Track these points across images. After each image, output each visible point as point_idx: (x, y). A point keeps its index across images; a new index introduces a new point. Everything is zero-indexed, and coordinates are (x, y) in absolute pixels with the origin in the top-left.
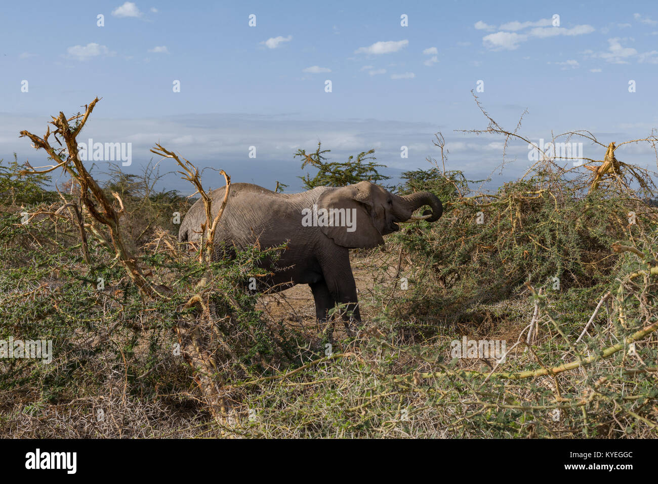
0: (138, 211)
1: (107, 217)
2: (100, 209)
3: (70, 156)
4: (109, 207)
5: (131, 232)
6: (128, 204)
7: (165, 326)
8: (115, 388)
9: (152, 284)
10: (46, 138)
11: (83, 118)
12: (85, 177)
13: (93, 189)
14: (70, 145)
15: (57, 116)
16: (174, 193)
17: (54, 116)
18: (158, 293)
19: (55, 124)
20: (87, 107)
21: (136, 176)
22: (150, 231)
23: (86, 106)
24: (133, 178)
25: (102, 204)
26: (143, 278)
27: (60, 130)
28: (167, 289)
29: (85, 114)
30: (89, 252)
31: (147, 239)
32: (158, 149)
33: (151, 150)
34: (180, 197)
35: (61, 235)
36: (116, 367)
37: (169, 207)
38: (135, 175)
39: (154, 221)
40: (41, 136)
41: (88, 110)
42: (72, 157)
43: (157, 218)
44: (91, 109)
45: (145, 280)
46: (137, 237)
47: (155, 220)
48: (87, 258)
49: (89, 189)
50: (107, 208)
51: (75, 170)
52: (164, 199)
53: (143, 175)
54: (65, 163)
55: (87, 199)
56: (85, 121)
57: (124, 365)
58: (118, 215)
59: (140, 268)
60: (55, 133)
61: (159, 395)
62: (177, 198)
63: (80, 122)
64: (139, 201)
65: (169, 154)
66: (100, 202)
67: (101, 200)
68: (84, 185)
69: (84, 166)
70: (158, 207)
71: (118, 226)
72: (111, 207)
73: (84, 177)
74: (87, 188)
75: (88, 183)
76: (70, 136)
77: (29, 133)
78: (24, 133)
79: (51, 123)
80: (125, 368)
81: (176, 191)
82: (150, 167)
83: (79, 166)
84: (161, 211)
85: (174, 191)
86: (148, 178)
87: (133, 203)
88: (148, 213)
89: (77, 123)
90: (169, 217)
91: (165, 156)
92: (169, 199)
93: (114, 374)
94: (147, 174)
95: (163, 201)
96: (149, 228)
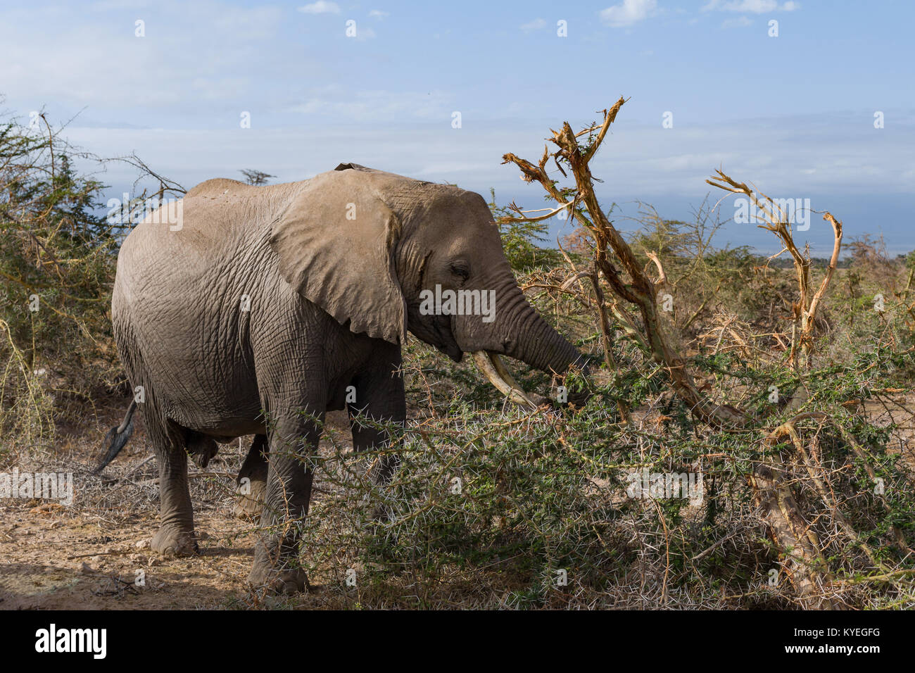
0: (686, 281)
1: (637, 291)
2: (626, 279)
3: (580, 193)
4: (641, 275)
6: (670, 269)
8: (650, 573)
9: (710, 403)
10: (543, 164)
11: (599, 132)
12: (603, 226)
13: (614, 245)
14: (580, 175)
15: (560, 129)
16: (745, 251)
17: (554, 130)
19: (556, 142)
20: (606, 114)
21: (682, 223)
22: (706, 315)
23: (605, 111)
24: (677, 226)
25: (629, 270)
26: (696, 393)
27: (565, 151)
29: (603, 124)
31: (699, 328)
32: (720, 180)
33: (708, 181)
34: (754, 257)
36: (650, 539)
37: (736, 275)
38: (680, 221)
40: (535, 162)
41: (607, 118)
42: (582, 194)
43: (717, 292)
44: (613, 116)
45: (699, 396)
46: (683, 323)
47: (713, 296)
49: (609, 246)
50: (636, 276)
51: (587, 215)
52: (729, 260)
53: (694, 222)
54: (571, 205)
55: (606, 262)
56: (603, 136)
57: (664, 536)
58: (655, 288)
60: (557, 155)
61: (728, 597)
62: (750, 259)
63: (595, 138)
64: (687, 264)
65: (737, 186)
66: (627, 266)
67: (628, 263)
68: (602, 240)
69: (602, 208)
70: (719, 274)
71: (655, 307)
72: (644, 276)
73: (600, 226)
74: (606, 244)
75: (607, 235)
76: (579, 159)
77: (516, 158)
78: (509, 157)
79: (550, 140)
80: (665, 542)
81: (747, 246)
82: (705, 208)
83: (594, 208)
84: (722, 281)
85: (745, 247)
86: (702, 225)
87: (678, 268)
88: (702, 285)
89: (590, 139)
90: (737, 289)
91: (730, 190)
92: (737, 260)
93: (648, 550)
94: (700, 220)
95: (726, 264)
96: (703, 308)
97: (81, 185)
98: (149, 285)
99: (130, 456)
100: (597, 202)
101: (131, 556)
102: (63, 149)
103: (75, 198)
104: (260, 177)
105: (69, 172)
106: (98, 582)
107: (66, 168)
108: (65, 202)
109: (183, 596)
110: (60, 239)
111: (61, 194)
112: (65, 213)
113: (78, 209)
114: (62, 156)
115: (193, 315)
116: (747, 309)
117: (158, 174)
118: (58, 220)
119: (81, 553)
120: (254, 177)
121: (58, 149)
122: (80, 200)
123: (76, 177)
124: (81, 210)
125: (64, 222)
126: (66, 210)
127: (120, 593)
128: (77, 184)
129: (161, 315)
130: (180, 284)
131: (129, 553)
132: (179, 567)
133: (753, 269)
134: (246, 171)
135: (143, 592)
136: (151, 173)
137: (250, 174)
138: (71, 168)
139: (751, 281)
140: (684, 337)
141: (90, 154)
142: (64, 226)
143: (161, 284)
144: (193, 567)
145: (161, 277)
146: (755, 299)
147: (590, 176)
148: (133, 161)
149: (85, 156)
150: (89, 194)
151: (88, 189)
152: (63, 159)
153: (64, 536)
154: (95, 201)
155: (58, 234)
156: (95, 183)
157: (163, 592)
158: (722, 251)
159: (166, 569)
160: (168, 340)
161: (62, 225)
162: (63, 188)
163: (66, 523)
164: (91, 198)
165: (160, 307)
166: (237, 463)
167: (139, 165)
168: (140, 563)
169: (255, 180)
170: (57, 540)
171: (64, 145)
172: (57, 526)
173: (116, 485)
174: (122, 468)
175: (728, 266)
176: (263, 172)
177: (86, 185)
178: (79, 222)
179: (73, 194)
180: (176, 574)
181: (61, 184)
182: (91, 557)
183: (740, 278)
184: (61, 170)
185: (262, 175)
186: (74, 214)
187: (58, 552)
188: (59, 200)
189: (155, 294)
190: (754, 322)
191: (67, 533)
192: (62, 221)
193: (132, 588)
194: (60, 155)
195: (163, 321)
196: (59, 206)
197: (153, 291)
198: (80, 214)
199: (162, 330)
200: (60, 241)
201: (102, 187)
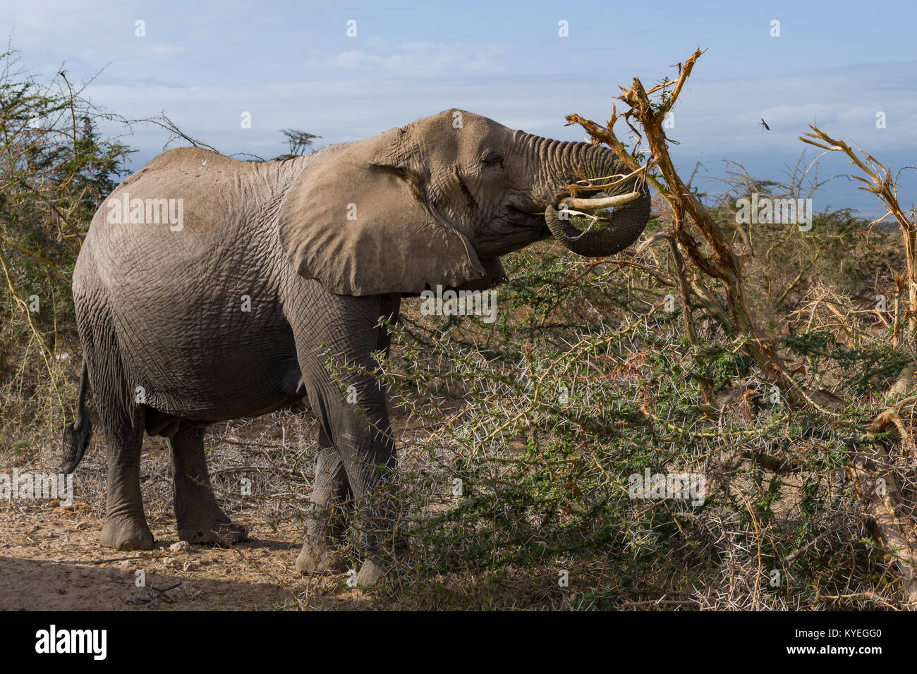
0: (780, 249)
1: (720, 265)
2: (707, 250)
3: (653, 157)
4: (724, 247)
5: (766, 288)
6: (761, 235)
7: (831, 462)
8: (740, 577)
9: (804, 389)
10: (611, 125)
11: (674, 88)
12: (680, 193)
13: (694, 214)
14: (653, 137)
15: (630, 86)
16: (847, 215)
17: (623, 87)
18: (816, 405)
19: (625, 100)
20: (680, 68)
21: (775, 184)
22: (801, 286)
23: (680, 64)
24: (770, 187)
25: (710, 241)
26: (788, 377)
27: (636, 111)
28: (833, 397)
29: (678, 80)
30: (695, 324)
31: (796, 301)
32: (814, 136)
33: (801, 138)
34: (857, 221)
35: (641, 294)
36: (740, 539)
37: (837, 241)
38: (772, 181)
39: (809, 266)
40: (602, 122)
41: (682, 73)
42: (656, 158)
43: (815, 261)
44: (688, 69)
45: (792, 381)
46: (778, 296)
47: (812, 265)
48: (691, 333)
49: (687, 215)
50: (719, 249)
51: (662, 181)
52: (829, 225)
53: (789, 183)
54: (643, 170)
55: (684, 234)
56: (678, 92)
57: (755, 536)
58: (740, 261)
59: (781, 359)
60: (627, 115)
61: (822, 597)
62: (853, 224)
63: (669, 95)
64: (782, 230)
65: (834, 143)
66: (707, 237)
67: (708, 234)
68: (680, 208)
69: (678, 174)
70: (817, 241)
71: (740, 282)
72: (727, 247)
73: (677, 193)
74: (684, 213)
75: (685, 203)
76: (652, 120)
77: (580, 119)
78: (573, 118)
79: (619, 98)
80: (756, 542)
81: (850, 209)
82: (801, 167)
83: (670, 173)
84: (822, 248)
85: (846, 210)
86: (798, 186)
87: (771, 234)
88: (799, 253)
89: (663, 96)
90: (838, 258)
91: (826, 148)
92: (838, 225)
93: (737, 550)
94: (796, 180)
95: (826, 229)
96: (800, 279)
97: (105, 149)
98: (135, 270)
99: (162, 449)
100: (672, 166)
101: (165, 560)
102: (85, 110)
103: (99, 164)
104: (304, 138)
105: (92, 136)
106: (128, 589)
107: (89, 131)
108: (88, 169)
109: (222, 604)
110: (83, 209)
111: (83, 160)
112: (89, 180)
113: (103, 176)
114: (84, 118)
115: (189, 301)
116: (850, 279)
117: (189, 136)
118: (80, 188)
119: (109, 557)
120: (297, 138)
121: (79, 110)
122: (105, 166)
123: (100, 141)
124: (106, 177)
125: (87, 191)
126: (89, 178)
127: (152, 601)
128: (101, 148)
129: (150, 302)
130: (172, 269)
131: (162, 557)
132: (217, 572)
133: (856, 235)
134: (288, 131)
135: (178, 600)
136: (182, 135)
137: (292, 134)
138: (94, 131)
139: (854, 248)
140: (779, 311)
141: (115, 115)
142: (87, 195)
143: (150, 269)
144: (233, 572)
145: (149, 262)
146: (859, 269)
147: (665, 137)
148: (162, 122)
149: (110, 117)
150: (114, 159)
151: (113, 154)
152: (85, 122)
153: (90, 539)
154: (120, 166)
155: (81, 205)
156: (120, 147)
157: (199, 599)
158: (820, 215)
159: (203, 574)
160: (159, 328)
161: (85, 194)
162: (86, 153)
163: (92, 524)
164: (117, 164)
165: (149, 294)
166: (280, 456)
167: (169, 127)
168: (174, 567)
169: (298, 141)
170: (83, 543)
171: (87, 105)
172: (83, 527)
173: (147, 482)
174: (153, 462)
175: (828, 232)
176: (307, 132)
177: (111, 149)
178: (104, 191)
179: (97, 160)
180: (214, 580)
181: (84, 149)
182: (120, 562)
183: (842, 245)
184: (83, 133)
185: (306, 135)
186: (99, 182)
187: (84, 556)
188: (81, 166)
189: (142, 280)
190: (857, 294)
191: (93, 535)
192: (84, 190)
193: (165, 596)
194: (82, 116)
195: (153, 309)
196: (82, 173)
197: (139, 276)
198: (105, 182)
199: (152, 318)
200: (83, 212)
201: (129, 152)
